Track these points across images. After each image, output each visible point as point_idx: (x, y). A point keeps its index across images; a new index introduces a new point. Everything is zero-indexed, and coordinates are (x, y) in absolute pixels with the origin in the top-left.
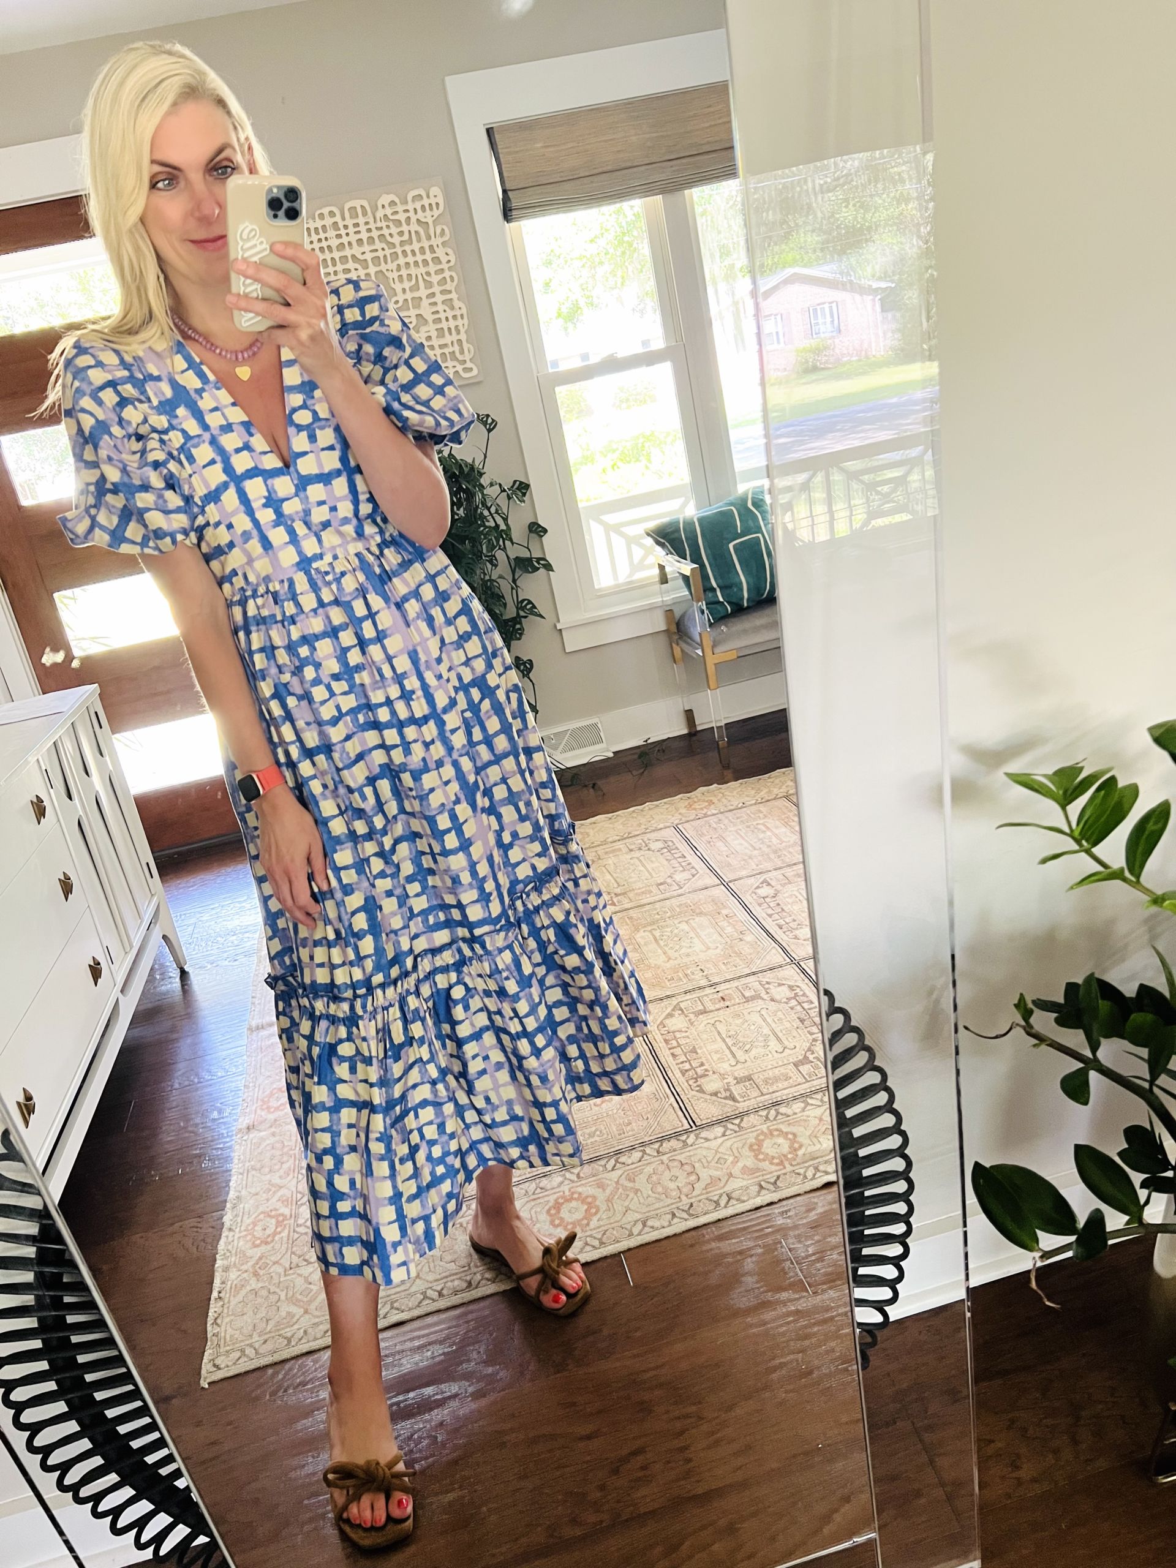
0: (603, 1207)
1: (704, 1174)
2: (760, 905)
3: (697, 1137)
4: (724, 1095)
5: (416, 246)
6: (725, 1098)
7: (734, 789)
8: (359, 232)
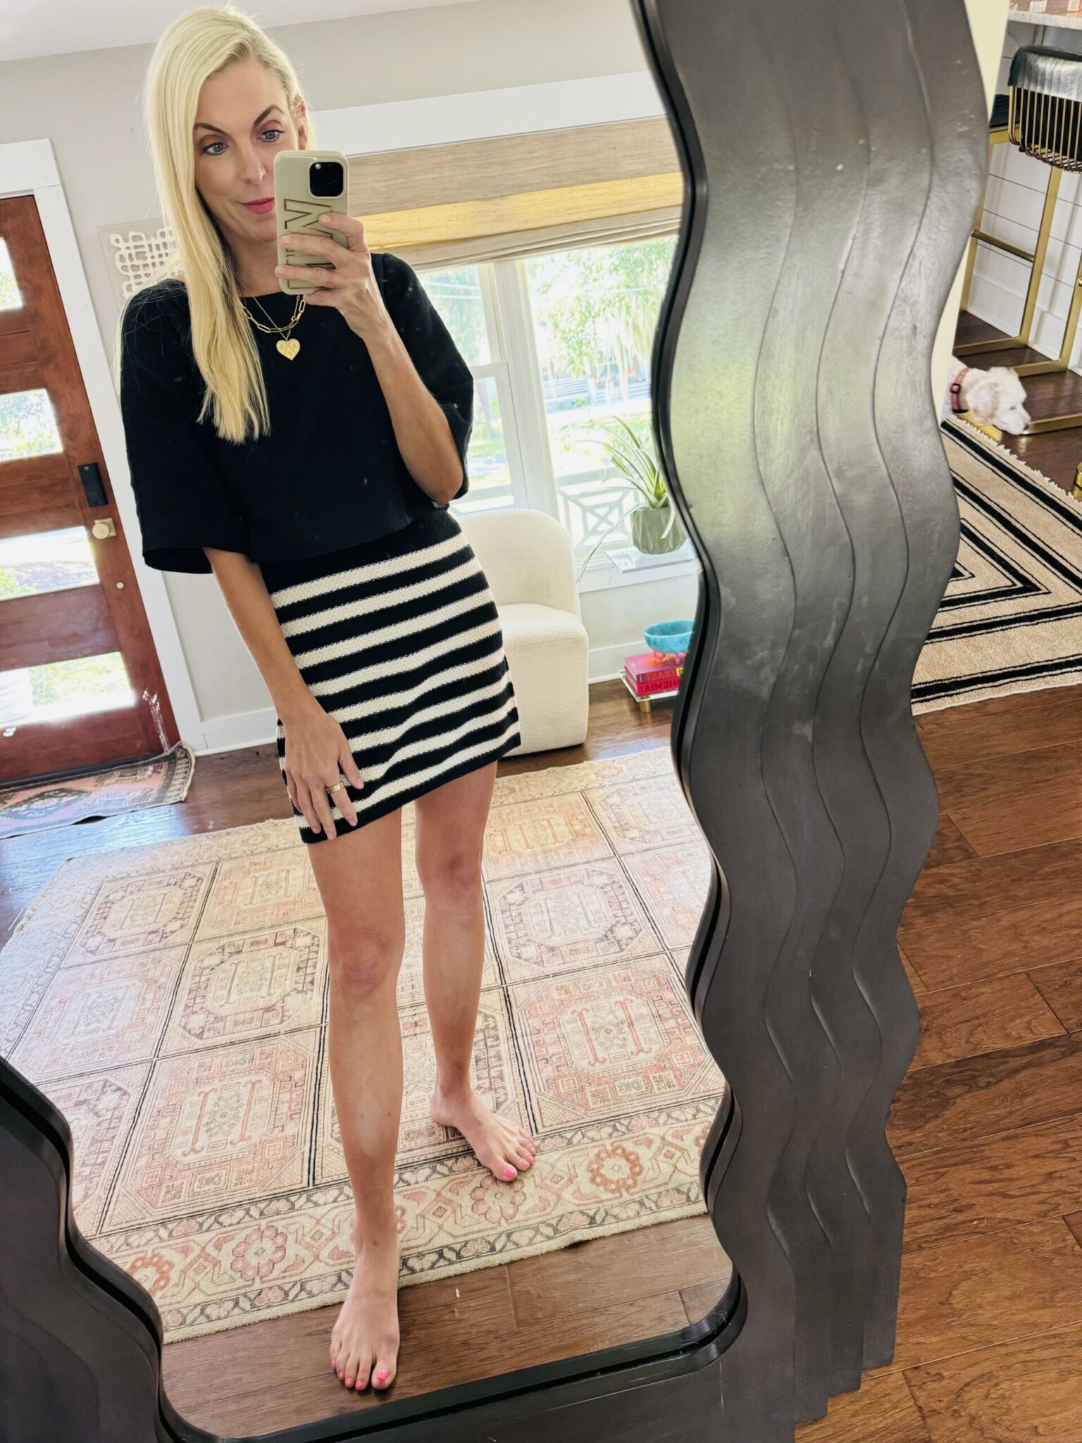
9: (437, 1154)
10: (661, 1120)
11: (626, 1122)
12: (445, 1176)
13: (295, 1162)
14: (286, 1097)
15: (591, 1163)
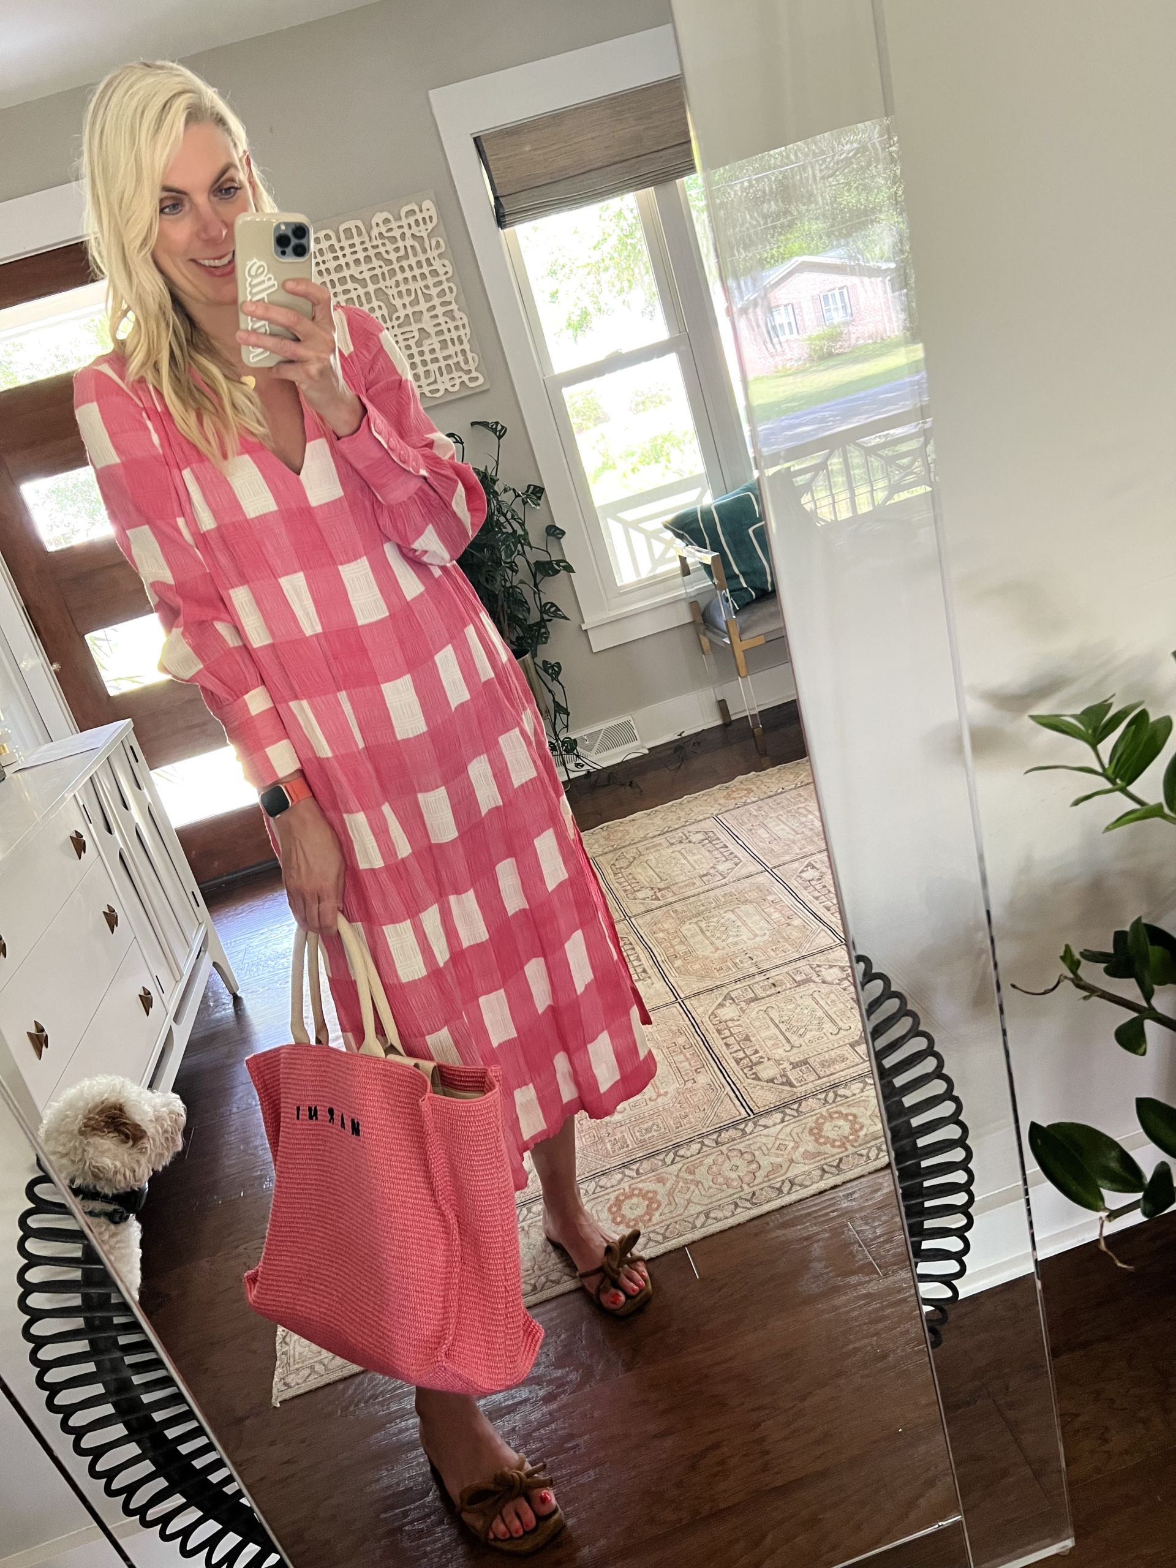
0: (664, 1202)
1: (765, 1162)
2: (805, 888)
3: (755, 1124)
4: (780, 1080)
5: (413, 261)
6: (782, 1084)
7: (773, 775)
8: (355, 252)
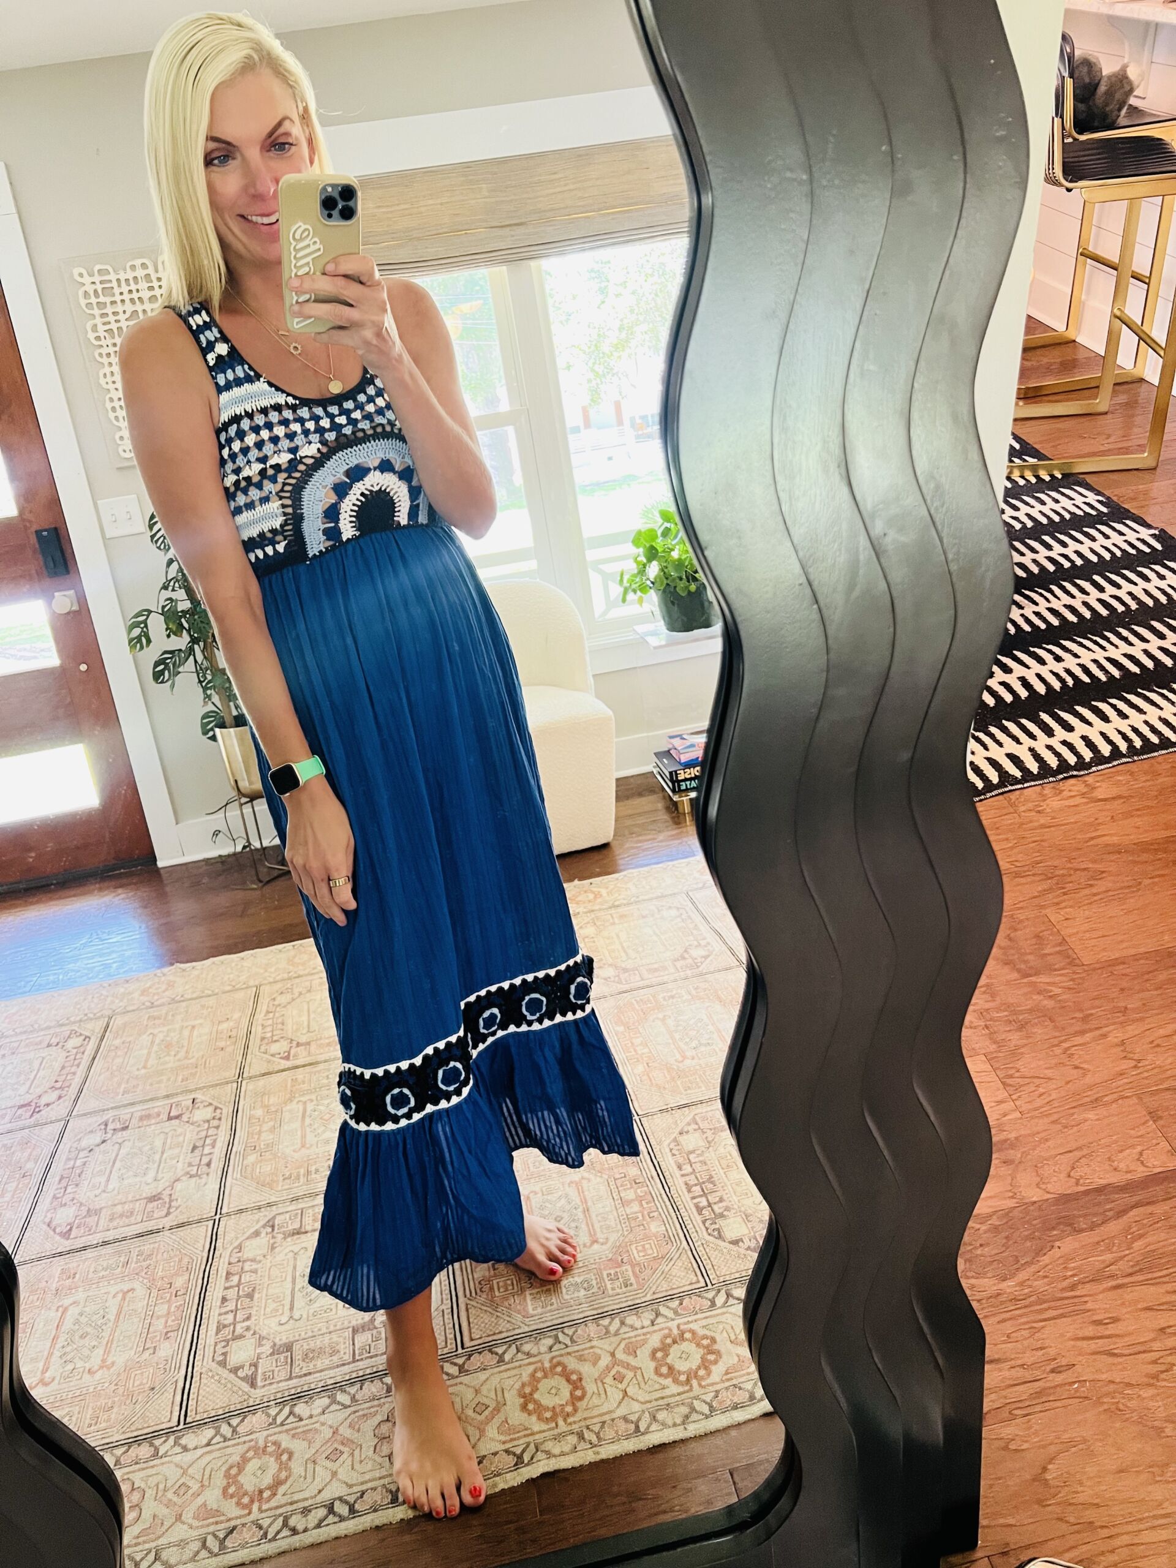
3: (176, 1441)
6: (244, 1379)
9: (339, 1379)
10: (613, 1329)
11: (569, 1332)
12: (346, 1407)
13: (166, 1394)
14: (162, 1309)
15: (523, 1385)
